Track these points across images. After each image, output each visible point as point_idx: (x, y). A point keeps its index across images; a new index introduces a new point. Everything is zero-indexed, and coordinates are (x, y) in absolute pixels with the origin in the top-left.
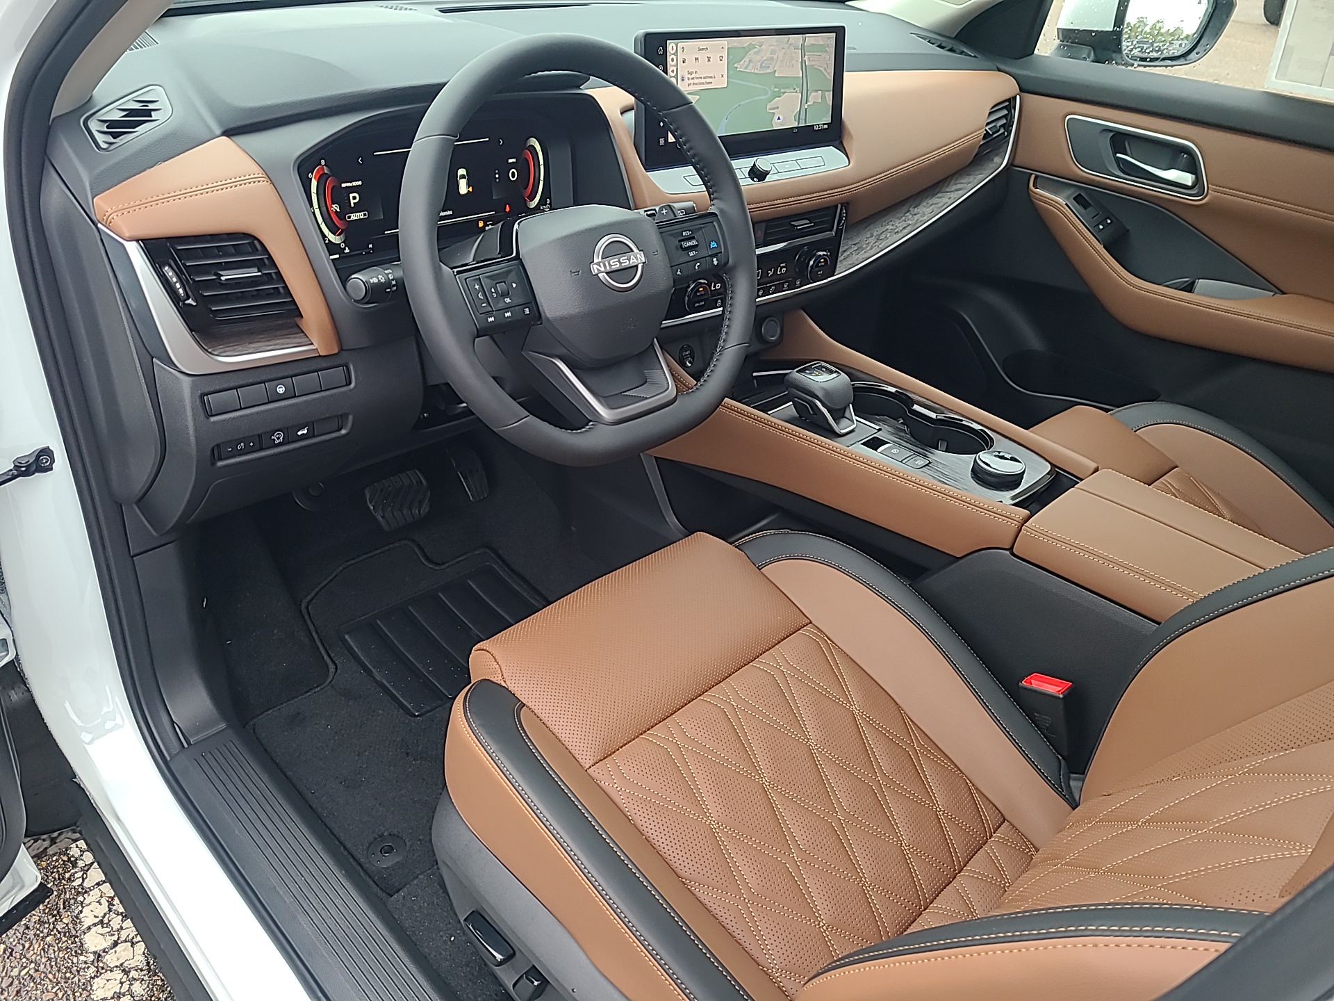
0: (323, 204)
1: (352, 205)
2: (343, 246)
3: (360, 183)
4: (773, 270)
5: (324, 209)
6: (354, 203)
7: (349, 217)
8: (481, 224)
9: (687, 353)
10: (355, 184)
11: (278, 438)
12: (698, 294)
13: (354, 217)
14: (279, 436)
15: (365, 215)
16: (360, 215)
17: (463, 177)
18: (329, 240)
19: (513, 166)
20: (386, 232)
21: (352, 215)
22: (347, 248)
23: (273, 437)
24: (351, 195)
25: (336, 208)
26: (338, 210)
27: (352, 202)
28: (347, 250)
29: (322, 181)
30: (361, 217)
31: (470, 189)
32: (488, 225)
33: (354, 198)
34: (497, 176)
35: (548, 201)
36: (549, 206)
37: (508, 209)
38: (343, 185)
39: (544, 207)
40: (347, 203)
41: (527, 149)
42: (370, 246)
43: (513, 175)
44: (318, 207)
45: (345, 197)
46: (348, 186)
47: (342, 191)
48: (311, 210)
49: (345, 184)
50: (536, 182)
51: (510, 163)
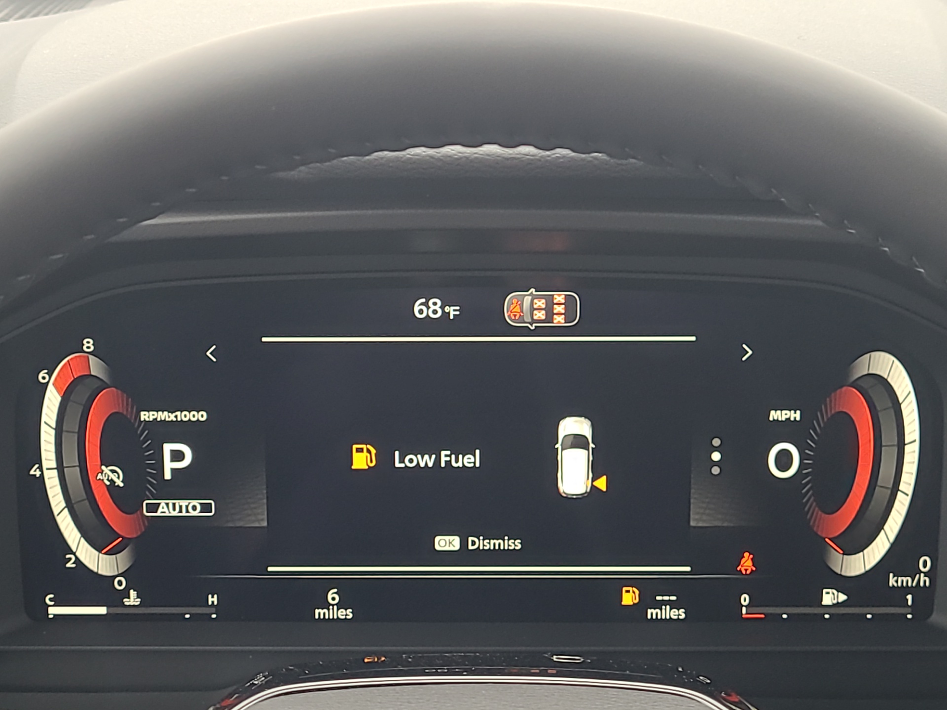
0: (71, 458)
1: (168, 476)
2: (120, 584)
3: (202, 416)
5: (73, 474)
6: (173, 471)
7: (154, 508)
8: (629, 598)
10: (184, 416)
13: (165, 509)
15: (206, 508)
16: (191, 508)
17: (578, 441)
18: (78, 561)
19: (785, 431)
20: (270, 569)
21: (163, 503)
22: (133, 593)
24: (168, 448)
25: (113, 477)
26: (119, 483)
27: (169, 466)
28: (133, 599)
29: (81, 394)
30: (193, 513)
31: (602, 483)
32: (659, 605)
33: (177, 456)
34: (716, 456)
35: (925, 563)
36: (924, 580)
37: (747, 564)
38: (145, 416)
39: (907, 581)
40: (150, 466)
41: (854, 385)
42: (213, 599)
43: (784, 460)
44: (54, 464)
45: (148, 449)
46: (161, 420)
47: (139, 432)
48: (35, 472)
49: (151, 413)
50: (881, 494)
51: (776, 421)
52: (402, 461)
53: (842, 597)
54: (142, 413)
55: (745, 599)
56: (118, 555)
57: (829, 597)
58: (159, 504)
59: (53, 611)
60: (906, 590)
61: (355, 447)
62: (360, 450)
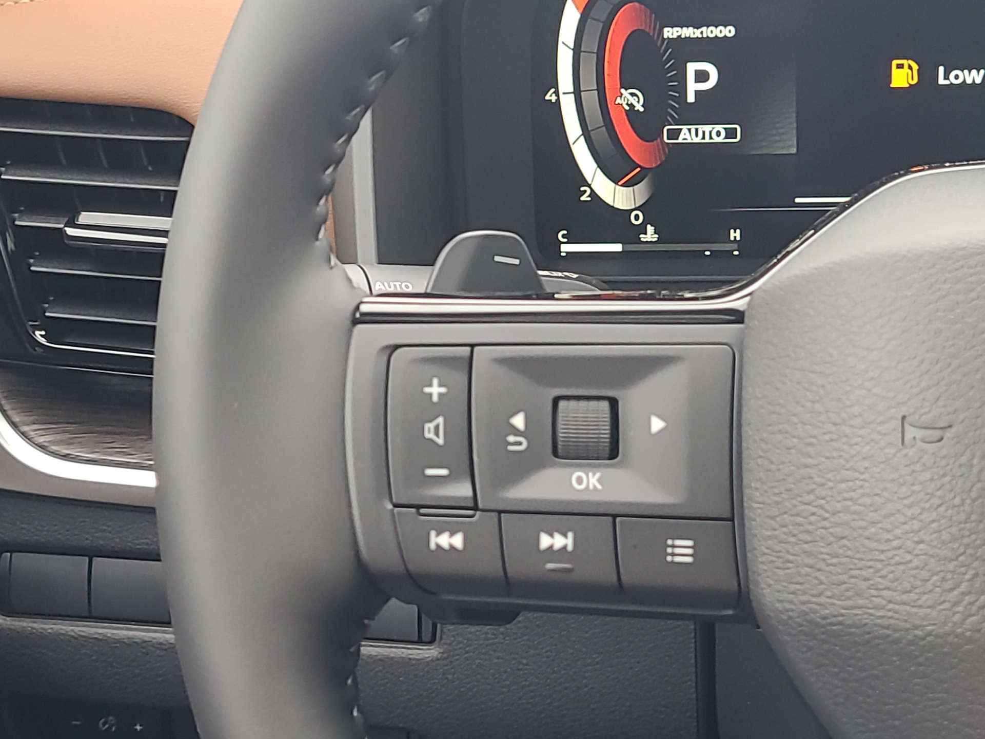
0: (589, 82)
1: (691, 98)
2: (637, 218)
3: (729, 31)
5: (591, 98)
6: (697, 93)
7: (674, 134)
10: (711, 32)
13: (688, 135)
15: (731, 133)
16: (714, 133)
18: (593, 194)
20: (798, 200)
21: (685, 128)
22: (650, 229)
24: (692, 68)
25: (633, 100)
26: (639, 107)
27: (692, 87)
28: (650, 235)
30: (717, 140)
33: (702, 76)
38: (670, 33)
40: (673, 88)
42: (735, 235)
44: (571, 88)
45: (670, 69)
46: (686, 38)
47: (662, 51)
48: (550, 96)
49: (676, 29)
52: (946, 77)
54: (666, 30)
56: (636, 187)
58: (681, 130)
59: (566, 248)
61: (895, 63)
62: (900, 66)
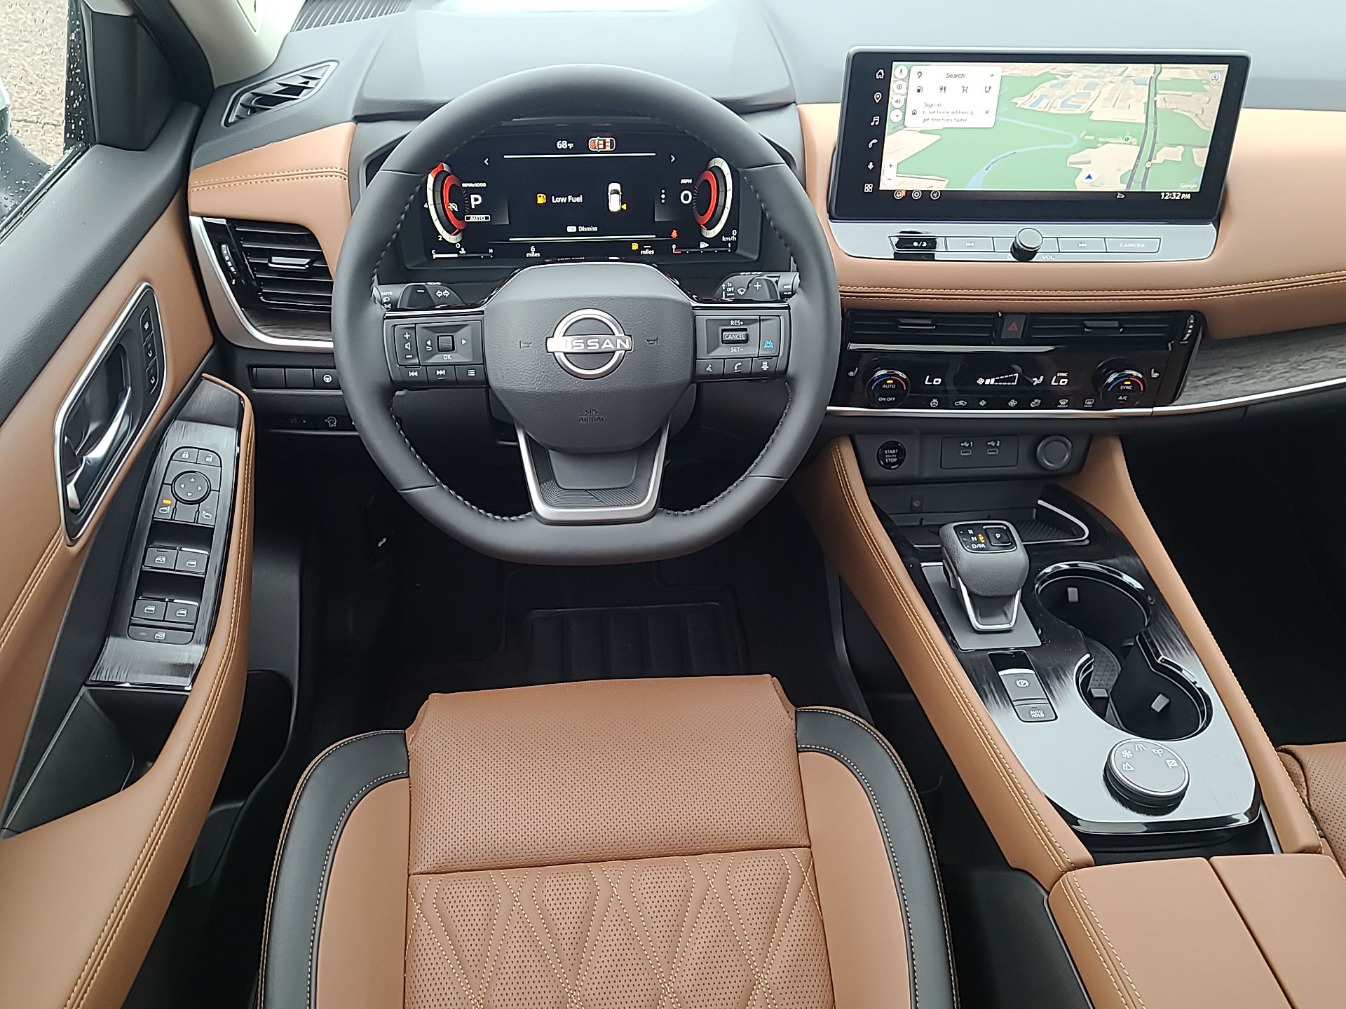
0: (439, 201)
1: (473, 207)
2: (458, 246)
3: (484, 185)
4: (1042, 377)
5: (440, 206)
6: (475, 205)
7: (468, 218)
8: (635, 247)
9: (894, 451)
10: (477, 185)
11: (332, 423)
12: (884, 386)
13: (474, 218)
14: (333, 421)
15: (487, 218)
16: (482, 218)
17: (616, 192)
18: (443, 238)
19: (686, 187)
20: (510, 239)
21: (472, 216)
22: (463, 249)
23: (326, 420)
24: (473, 197)
25: (454, 207)
26: (456, 210)
27: (473, 203)
28: (463, 251)
29: (441, 177)
30: (482, 220)
31: (624, 207)
32: (645, 249)
33: (476, 200)
34: (663, 196)
35: (734, 232)
36: (734, 239)
37: (674, 234)
38: (464, 185)
39: (728, 239)
40: (467, 203)
41: (710, 170)
42: (491, 251)
43: (686, 197)
44: (432, 203)
45: (465, 197)
46: (470, 187)
47: (462, 191)
48: (426, 206)
49: (466, 184)
50: (719, 209)
51: (683, 184)
52: (555, 200)
53: (707, 245)
55: (674, 247)
56: (457, 236)
57: (703, 245)
58: (470, 217)
59: (435, 256)
60: (728, 242)
61: (538, 195)
62: (540, 196)
